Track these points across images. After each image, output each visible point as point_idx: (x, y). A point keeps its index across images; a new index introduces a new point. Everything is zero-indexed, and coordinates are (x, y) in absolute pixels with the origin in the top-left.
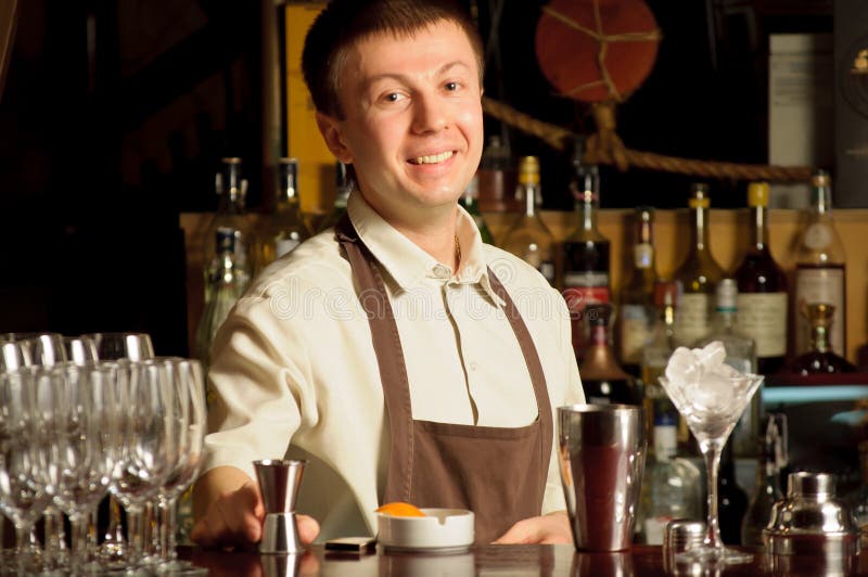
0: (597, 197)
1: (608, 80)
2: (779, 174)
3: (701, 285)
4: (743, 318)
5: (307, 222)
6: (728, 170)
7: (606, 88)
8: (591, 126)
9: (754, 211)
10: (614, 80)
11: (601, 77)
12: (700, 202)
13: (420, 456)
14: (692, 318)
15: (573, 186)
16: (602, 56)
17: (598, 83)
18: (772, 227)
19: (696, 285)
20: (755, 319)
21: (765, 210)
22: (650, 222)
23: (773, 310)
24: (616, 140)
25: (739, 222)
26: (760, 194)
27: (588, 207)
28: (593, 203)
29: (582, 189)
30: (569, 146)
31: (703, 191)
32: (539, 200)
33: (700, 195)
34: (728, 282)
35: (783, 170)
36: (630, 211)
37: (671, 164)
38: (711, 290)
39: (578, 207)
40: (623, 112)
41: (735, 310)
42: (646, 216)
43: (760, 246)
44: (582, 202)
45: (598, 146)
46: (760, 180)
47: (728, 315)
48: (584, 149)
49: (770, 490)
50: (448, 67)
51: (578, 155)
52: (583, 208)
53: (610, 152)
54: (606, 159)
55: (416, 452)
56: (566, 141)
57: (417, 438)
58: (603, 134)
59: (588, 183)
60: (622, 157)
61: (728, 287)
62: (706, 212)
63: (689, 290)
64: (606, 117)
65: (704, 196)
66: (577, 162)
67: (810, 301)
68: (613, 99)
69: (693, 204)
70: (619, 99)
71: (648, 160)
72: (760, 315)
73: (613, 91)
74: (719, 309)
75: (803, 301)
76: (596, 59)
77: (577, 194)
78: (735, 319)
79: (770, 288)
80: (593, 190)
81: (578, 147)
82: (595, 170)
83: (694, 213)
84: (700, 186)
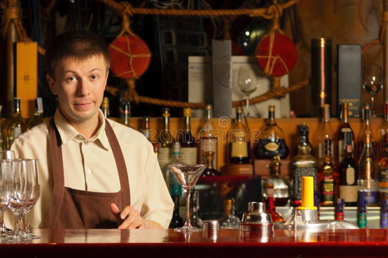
0: (129, 113)
1: (133, 71)
2: (192, 105)
3: (167, 145)
4: (182, 156)
5: (24, 121)
6: (175, 104)
7: (132, 74)
8: (126, 87)
9: (186, 118)
10: (135, 71)
11: (130, 70)
12: (166, 115)
13: (65, 200)
14: (164, 156)
15: (121, 109)
16: (131, 62)
17: (129, 72)
18: (192, 124)
19: (164, 145)
20: (186, 157)
21: (189, 118)
22: (149, 122)
23: (192, 153)
24: (135, 92)
25: (179, 122)
26: (188, 112)
27: (126, 116)
28: (128, 114)
29: (124, 110)
30: (118, 95)
31: (168, 111)
32: (109, 113)
33: (166, 112)
34: (177, 143)
35: (194, 104)
36: (142, 118)
37: (155, 101)
38: (171, 146)
39: (122, 116)
40: (138, 83)
41: (179, 153)
42: (147, 119)
43: (188, 130)
44: (124, 114)
45: (128, 94)
46: (187, 107)
47: (177, 156)
48: (124, 96)
49: (194, 217)
50: (93, 70)
51: (121, 98)
52: (124, 117)
53: (133, 97)
54: (132, 100)
55: (63, 198)
56: (116, 92)
57: (65, 193)
58: (131, 90)
59: (126, 108)
60: (137, 99)
61: (177, 145)
62: (168, 118)
63: (163, 147)
64: (132, 84)
65: (168, 113)
66: (121, 100)
67: (205, 150)
68: (134, 77)
69: (164, 115)
70: (137, 78)
71: (146, 100)
72: (188, 155)
73: (134, 74)
74: (174, 153)
75: (203, 151)
76: (129, 64)
77: (122, 111)
78: (179, 157)
79: (192, 146)
80: (128, 110)
81: (122, 95)
82: (129, 103)
83: (164, 119)
84: (167, 109)
